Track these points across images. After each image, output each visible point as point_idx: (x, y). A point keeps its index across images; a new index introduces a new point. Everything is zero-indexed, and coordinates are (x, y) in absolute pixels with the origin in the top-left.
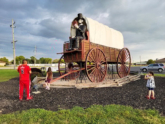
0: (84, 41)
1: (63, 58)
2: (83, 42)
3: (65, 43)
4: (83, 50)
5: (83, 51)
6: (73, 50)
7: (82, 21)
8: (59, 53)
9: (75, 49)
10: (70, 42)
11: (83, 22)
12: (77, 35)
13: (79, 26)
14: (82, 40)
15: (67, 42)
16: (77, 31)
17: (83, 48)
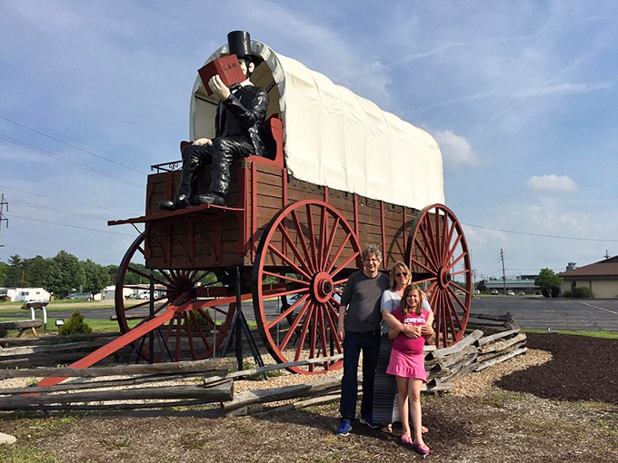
0: (256, 162)
1: (140, 249)
2: (252, 170)
3: (155, 171)
4: (249, 208)
5: (249, 215)
6: (199, 203)
7: (248, 67)
8: (121, 222)
9: (208, 199)
10: (181, 165)
11: (251, 70)
12: (221, 131)
13: (234, 92)
14: (247, 156)
15: (167, 167)
16: (224, 112)
17: (248, 195)
